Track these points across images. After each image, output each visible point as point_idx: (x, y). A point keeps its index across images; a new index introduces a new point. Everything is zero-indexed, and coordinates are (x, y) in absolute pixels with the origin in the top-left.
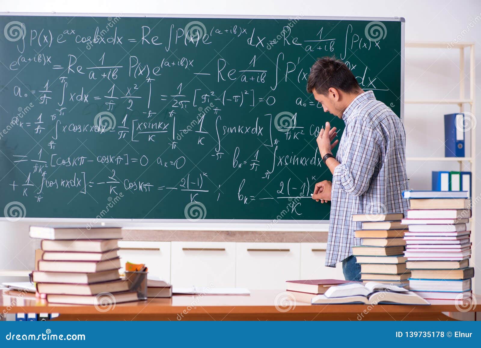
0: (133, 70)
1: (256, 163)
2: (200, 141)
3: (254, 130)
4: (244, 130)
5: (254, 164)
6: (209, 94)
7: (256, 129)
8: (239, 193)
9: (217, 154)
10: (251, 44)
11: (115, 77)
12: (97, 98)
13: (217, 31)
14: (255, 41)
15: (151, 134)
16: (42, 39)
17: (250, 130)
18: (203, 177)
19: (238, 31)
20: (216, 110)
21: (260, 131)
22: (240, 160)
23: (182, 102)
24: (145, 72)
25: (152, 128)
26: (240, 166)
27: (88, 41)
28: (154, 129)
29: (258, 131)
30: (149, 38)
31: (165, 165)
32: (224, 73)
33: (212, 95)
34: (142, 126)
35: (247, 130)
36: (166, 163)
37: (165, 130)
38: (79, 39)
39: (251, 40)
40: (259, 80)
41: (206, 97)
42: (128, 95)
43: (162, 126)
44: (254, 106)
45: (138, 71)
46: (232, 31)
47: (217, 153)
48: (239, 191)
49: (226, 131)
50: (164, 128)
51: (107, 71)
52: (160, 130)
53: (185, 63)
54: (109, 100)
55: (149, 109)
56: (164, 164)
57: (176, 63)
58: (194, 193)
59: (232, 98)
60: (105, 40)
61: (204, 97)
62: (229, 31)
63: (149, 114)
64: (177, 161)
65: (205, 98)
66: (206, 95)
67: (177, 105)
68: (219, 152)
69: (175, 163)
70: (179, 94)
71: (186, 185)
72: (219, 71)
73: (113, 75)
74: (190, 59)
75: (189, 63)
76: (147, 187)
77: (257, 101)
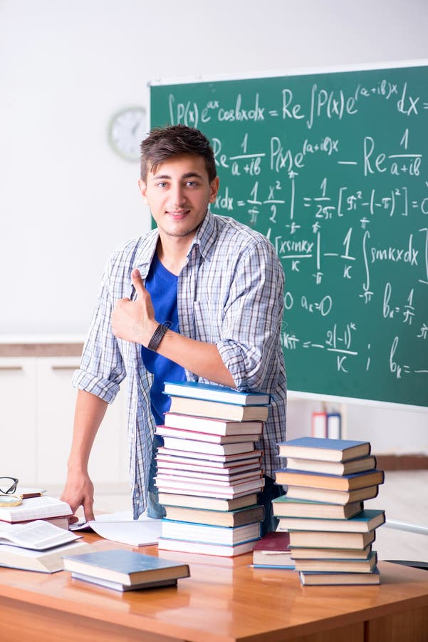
0: (275, 158)
1: (411, 310)
2: (346, 272)
3: (408, 255)
4: (395, 255)
5: (408, 312)
6: (356, 196)
7: (410, 255)
8: (391, 360)
9: (366, 294)
10: (401, 110)
11: (257, 171)
12: (241, 204)
13: (364, 92)
14: (407, 105)
15: (295, 259)
16: (188, 117)
17: (402, 255)
18: (351, 329)
19: (387, 89)
20: (363, 221)
21: (415, 255)
22: (392, 305)
23: (326, 208)
24: (287, 162)
25: (296, 249)
26: (391, 315)
27: (231, 118)
28: (298, 253)
29: (412, 257)
30: (290, 109)
31: (311, 310)
32: (372, 160)
33: (359, 197)
34: (286, 247)
35: (399, 257)
36: (311, 306)
37: (309, 253)
38: (222, 116)
39: (403, 102)
40: (413, 171)
41: (353, 200)
42: (271, 199)
43: (306, 247)
44: (406, 214)
45: (280, 162)
46: (380, 91)
47: (365, 292)
48: (392, 356)
49: (375, 255)
50: (308, 251)
51: (249, 161)
52: (304, 253)
53: (328, 146)
54: (251, 206)
55: (292, 221)
56: (308, 306)
57: (319, 146)
58: (342, 355)
59: (380, 202)
60: (247, 114)
61: (350, 200)
62: (376, 91)
63: (293, 227)
64: (322, 304)
65: (351, 202)
66: (353, 198)
67: (321, 213)
68: (369, 291)
69: (320, 307)
70: (324, 195)
71: (332, 342)
72: (366, 158)
73: (255, 169)
74: (334, 139)
75: (333, 146)
76: (292, 341)
77: (410, 205)
